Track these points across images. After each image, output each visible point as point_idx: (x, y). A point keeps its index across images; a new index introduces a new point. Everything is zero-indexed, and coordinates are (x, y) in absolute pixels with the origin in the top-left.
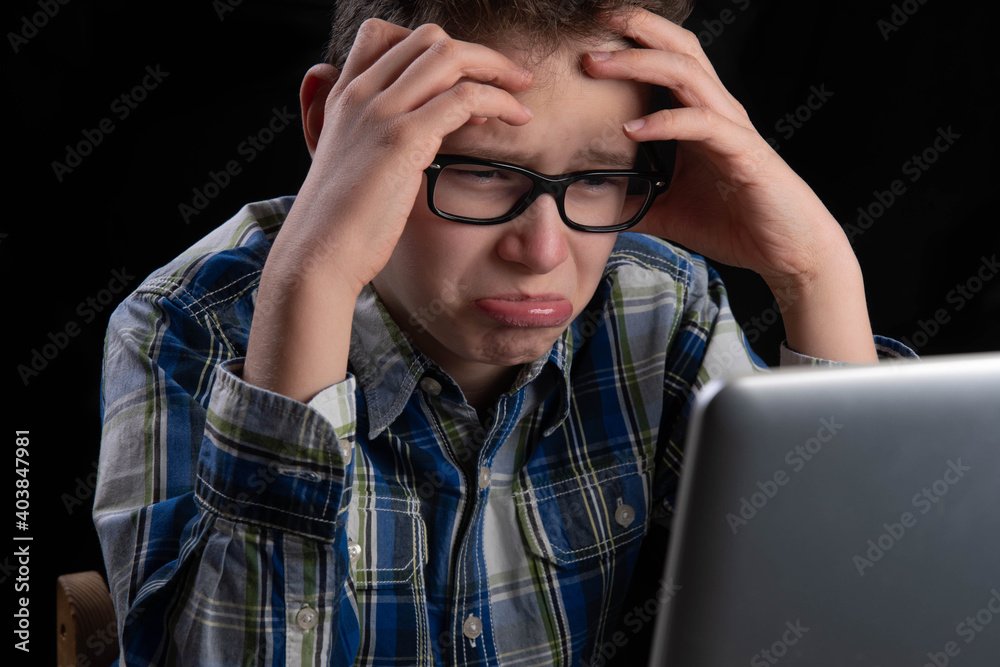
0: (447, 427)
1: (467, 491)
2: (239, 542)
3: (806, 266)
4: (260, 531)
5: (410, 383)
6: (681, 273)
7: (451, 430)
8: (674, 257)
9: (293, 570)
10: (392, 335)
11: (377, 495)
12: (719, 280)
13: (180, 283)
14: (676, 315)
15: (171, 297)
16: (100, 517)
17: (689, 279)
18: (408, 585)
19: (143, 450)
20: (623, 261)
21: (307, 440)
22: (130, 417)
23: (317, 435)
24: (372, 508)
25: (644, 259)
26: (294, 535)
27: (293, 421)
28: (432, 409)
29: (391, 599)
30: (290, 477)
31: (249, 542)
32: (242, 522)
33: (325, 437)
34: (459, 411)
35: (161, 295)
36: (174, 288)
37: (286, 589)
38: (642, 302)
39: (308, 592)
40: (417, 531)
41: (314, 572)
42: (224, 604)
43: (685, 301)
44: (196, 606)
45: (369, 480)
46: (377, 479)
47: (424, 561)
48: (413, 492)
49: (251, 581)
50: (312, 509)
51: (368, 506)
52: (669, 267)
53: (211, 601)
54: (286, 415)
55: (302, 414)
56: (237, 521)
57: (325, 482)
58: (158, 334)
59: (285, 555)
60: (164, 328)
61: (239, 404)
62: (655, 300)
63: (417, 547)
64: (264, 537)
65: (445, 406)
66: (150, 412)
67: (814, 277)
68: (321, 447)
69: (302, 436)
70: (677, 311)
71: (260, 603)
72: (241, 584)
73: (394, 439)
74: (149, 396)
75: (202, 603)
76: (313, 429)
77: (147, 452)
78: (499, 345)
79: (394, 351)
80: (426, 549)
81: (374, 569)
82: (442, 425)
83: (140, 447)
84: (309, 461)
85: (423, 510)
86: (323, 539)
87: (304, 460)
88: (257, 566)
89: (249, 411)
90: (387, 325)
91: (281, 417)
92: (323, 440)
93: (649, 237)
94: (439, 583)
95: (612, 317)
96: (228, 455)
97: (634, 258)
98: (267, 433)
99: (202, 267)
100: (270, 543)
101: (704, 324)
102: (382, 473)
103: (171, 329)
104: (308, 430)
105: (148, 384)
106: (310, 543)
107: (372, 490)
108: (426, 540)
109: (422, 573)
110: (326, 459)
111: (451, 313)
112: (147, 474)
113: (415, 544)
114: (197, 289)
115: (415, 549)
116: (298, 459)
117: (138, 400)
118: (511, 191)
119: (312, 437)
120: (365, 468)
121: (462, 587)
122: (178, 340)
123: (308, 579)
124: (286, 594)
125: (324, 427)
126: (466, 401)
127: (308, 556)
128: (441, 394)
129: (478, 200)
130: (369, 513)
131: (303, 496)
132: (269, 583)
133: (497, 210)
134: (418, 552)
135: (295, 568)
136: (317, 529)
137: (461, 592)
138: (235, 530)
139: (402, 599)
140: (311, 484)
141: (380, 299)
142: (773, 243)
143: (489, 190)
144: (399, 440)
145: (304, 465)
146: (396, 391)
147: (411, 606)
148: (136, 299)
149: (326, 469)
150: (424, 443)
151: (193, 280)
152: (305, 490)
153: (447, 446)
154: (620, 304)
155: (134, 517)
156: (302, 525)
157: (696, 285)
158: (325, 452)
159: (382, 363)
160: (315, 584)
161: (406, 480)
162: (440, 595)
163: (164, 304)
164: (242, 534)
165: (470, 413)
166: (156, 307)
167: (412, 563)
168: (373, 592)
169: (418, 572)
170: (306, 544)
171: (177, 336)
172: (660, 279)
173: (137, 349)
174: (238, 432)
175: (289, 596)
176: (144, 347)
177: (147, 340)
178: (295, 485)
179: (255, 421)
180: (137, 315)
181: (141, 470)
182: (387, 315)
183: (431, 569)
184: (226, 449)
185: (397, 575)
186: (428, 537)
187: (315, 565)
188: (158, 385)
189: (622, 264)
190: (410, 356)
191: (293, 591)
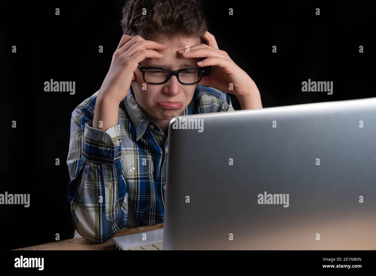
0: (157, 137)
1: (163, 153)
2: (91, 167)
3: (246, 93)
4: (96, 164)
5: (146, 126)
6: (219, 97)
7: (159, 138)
8: (217, 93)
9: (105, 173)
10: (141, 115)
11: (139, 155)
12: (230, 98)
13: (87, 104)
14: (217, 107)
15: (85, 107)
16: (68, 162)
17: (221, 98)
18: (148, 177)
19: (78, 145)
20: (203, 94)
21: (105, 140)
22: (75, 137)
23: (107, 139)
24: (138, 158)
25: (209, 94)
26: (104, 164)
27: (101, 136)
28: (153, 133)
29: (144, 181)
30: (102, 150)
31: (94, 166)
32: (92, 162)
33: (109, 139)
34: (160, 133)
35: (83, 107)
36: (86, 105)
37: (104, 178)
38: (208, 104)
39: (109, 178)
40: (150, 164)
41: (110, 173)
42: (89, 182)
43: (220, 104)
44: (82, 183)
45: (137, 151)
46: (139, 151)
47: (152, 171)
48: (149, 154)
49: (95, 176)
50: (108, 158)
51: (137, 158)
52: (215, 95)
53: (86, 182)
54: (99, 134)
55: (103, 134)
56: (91, 162)
57: (110, 151)
58: (82, 116)
59: (103, 169)
60: (83, 115)
61: (89, 132)
62: (211, 104)
63: (151, 168)
64: (97, 165)
65: (156, 132)
66: (79, 136)
67: (248, 95)
68: (108, 142)
69: (103, 139)
70: (218, 106)
71: (97, 182)
72: (93, 177)
73: (143, 141)
74: (79, 132)
75: (84, 182)
76: (106, 137)
77: (79, 146)
78: (164, 114)
79: (141, 119)
80: (153, 168)
81: (139, 173)
82: (156, 137)
83: (77, 145)
84: (106, 145)
85: (152, 159)
86: (111, 165)
87: (105, 145)
88: (96, 172)
89: (91, 134)
90: (140, 112)
91: (99, 135)
92: (109, 140)
93: (211, 88)
94: (157, 176)
95: (200, 108)
96: (88, 145)
97: (206, 93)
98: (95, 139)
99: (93, 100)
100: (99, 167)
101: (224, 109)
102: (140, 149)
103: (85, 115)
104: (105, 138)
105: (79, 129)
106: (108, 166)
107: (138, 154)
108: (153, 166)
109: (152, 174)
110: (110, 145)
111: (152, 107)
112: (79, 151)
113: (150, 167)
114: (92, 105)
115: (150, 168)
116: (103, 145)
117: (77, 133)
118: (165, 76)
119: (106, 139)
120: (136, 148)
121: (163, 177)
122: (86, 118)
123: (109, 175)
124: (104, 179)
125: (109, 137)
126: (161, 130)
127: (108, 169)
128: (154, 129)
129: (157, 78)
130: (137, 159)
131: (105, 154)
132: (100, 176)
133: (162, 80)
134: (151, 169)
135: (105, 172)
136: (109, 162)
137: (163, 179)
138: (90, 164)
139: (147, 181)
140: (107, 151)
141: (138, 106)
142: (238, 88)
143: (160, 76)
144: (144, 141)
145: (105, 146)
146: (143, 128)
147: (149, 183)
148: (77, 108)
149: (110, 147)
150: (152, 142)
151: (91, 103)
152: (106, 153)
153: (158, 142)
154: (202, 105)
155: (75, 162)
156: (105, 162)
157: (223, 100)
158: (110, 143)
159: (139, 122)
160: (111, 176)
161: (148, 151)
162: (158, 180)
163: (83, 109)
164: (92, 165)
165: (163, 133)
166: (82, 110)
167: (149, 172)
168: (139, 179)
169: (151, 174)
170: (107, 166)
171: (87, 117)
172: (213, 98)
173: (76, 120)
174: (89, 139)
175: (105, 180)
176: (78, 120)
177: (79, 118)
178: (103, 151)
179: (93, 136)
180: (77, 112)
181: (77, 150)
182: (140, 109)
183: (155, 173)
184: (87, 144)
185: (145, 175)
186: (154, 165)
187: (110, 172)
188: (81, 129)
189: (203, 95)
190: (145, 119)
191: (106, 178)
